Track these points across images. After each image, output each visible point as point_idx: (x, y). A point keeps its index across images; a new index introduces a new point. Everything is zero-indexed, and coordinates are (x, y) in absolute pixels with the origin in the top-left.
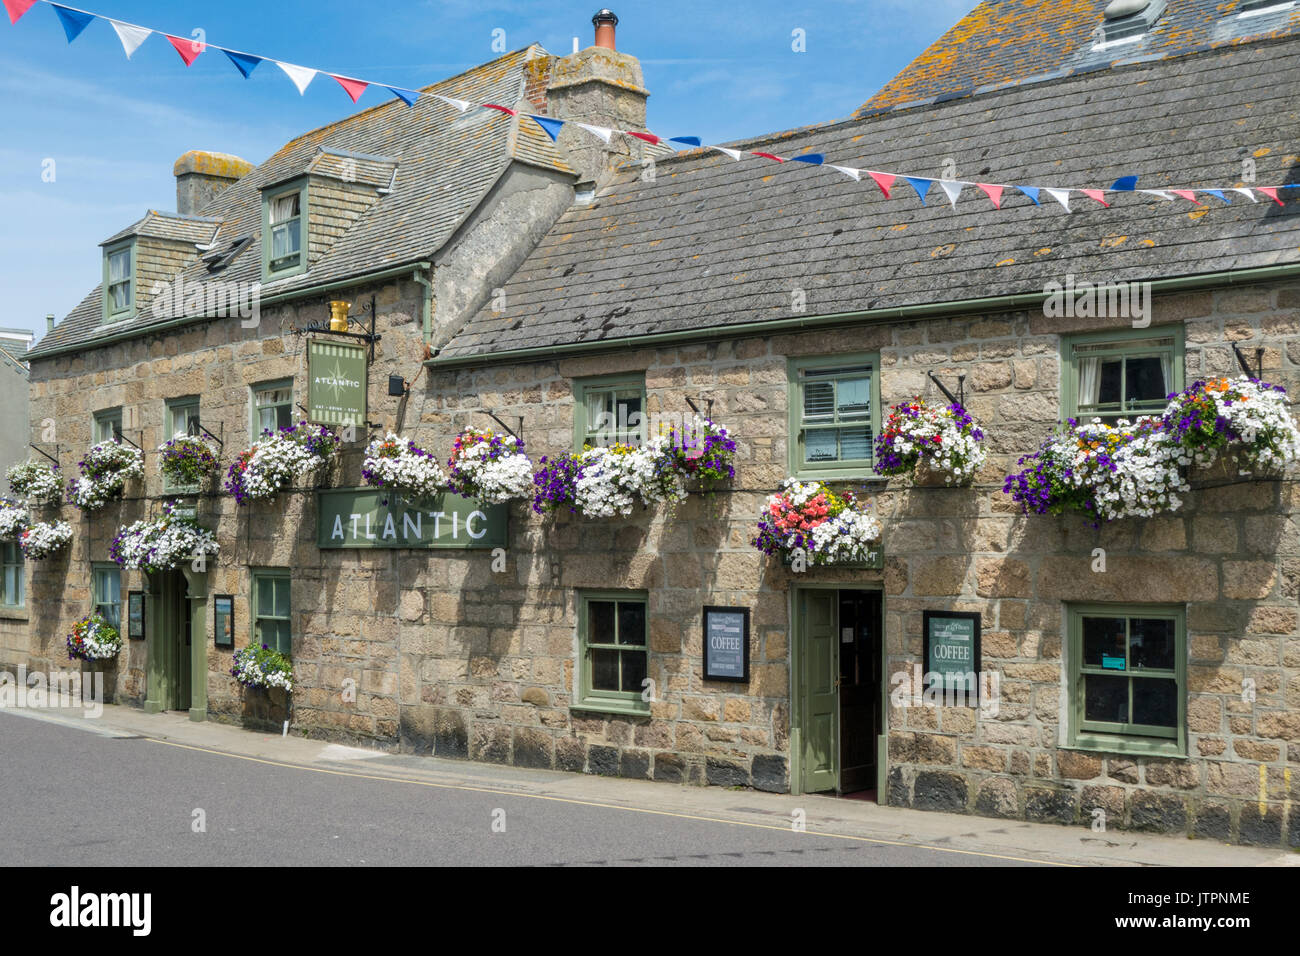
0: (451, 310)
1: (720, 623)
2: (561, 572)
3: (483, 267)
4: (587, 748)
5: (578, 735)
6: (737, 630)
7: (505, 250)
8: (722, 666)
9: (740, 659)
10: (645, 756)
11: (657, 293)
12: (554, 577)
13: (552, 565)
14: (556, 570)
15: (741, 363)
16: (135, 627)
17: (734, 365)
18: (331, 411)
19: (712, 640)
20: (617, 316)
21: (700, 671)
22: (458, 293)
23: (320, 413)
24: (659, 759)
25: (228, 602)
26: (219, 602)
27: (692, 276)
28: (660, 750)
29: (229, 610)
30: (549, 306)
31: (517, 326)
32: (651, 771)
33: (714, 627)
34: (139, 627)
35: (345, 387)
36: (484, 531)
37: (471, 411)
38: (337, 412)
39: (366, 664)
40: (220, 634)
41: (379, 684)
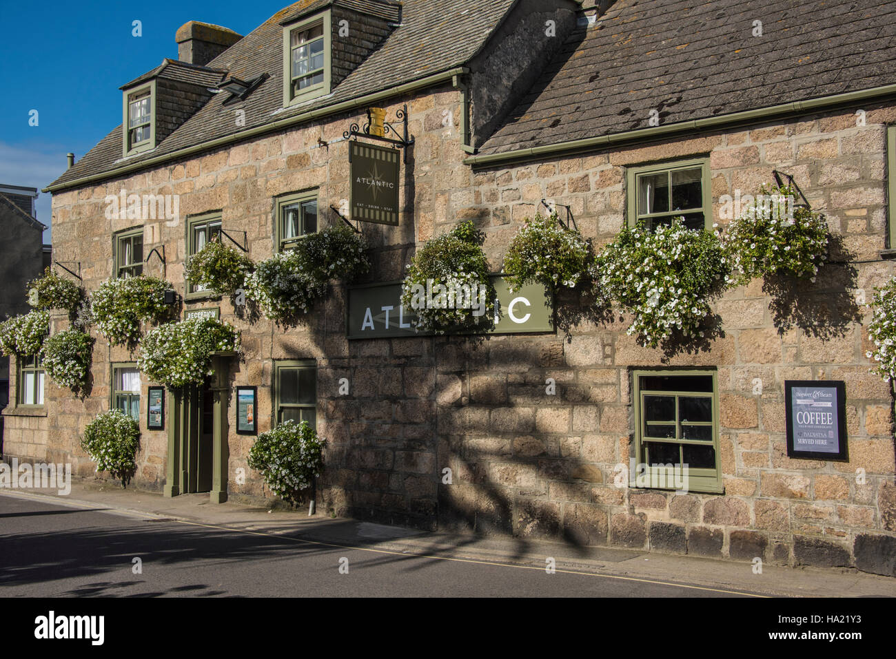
0: (485, 114)
1: (805, 398)
2: (614, 351)
3: (509, 77)
4: (648, 525)
5: (637, 511)
6: (829, 404)
7: (526, 64)
8: (811, 442)
9: (833, 434)
10: (719, 535)
11: (706, 83)
12: (606, 356)
13: (604, 346)
14: (608, 350)
15: (826, 136)
16: (154, 419)
17: (818, 139)
18: (370, 209)
19: (796, 416)
20: (669, 105)
21: (783, 445)
22: (490, 100)
23: (361, 210)
24: (735, 537)
25: (251, 392)
26: (241, 392)
27: (742, 65)
28: (735, 528)
29: (252, 400)
30: (584, 106)
31: (554, 125)
32: (726, 549)
33: (799, 402)
34: (158, 418)
35: (381, 187)
36: (528, 316)
37: (511, 204)
38: (375, 210)
39: (400, 445)
40: (242, 421)
41: (414, 464)
